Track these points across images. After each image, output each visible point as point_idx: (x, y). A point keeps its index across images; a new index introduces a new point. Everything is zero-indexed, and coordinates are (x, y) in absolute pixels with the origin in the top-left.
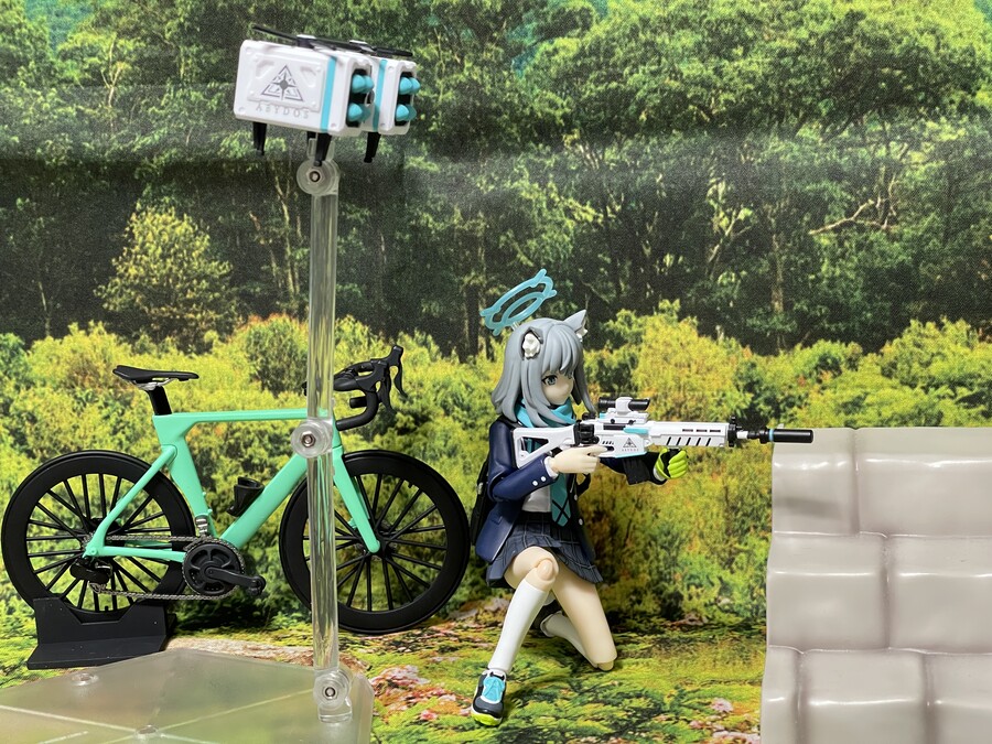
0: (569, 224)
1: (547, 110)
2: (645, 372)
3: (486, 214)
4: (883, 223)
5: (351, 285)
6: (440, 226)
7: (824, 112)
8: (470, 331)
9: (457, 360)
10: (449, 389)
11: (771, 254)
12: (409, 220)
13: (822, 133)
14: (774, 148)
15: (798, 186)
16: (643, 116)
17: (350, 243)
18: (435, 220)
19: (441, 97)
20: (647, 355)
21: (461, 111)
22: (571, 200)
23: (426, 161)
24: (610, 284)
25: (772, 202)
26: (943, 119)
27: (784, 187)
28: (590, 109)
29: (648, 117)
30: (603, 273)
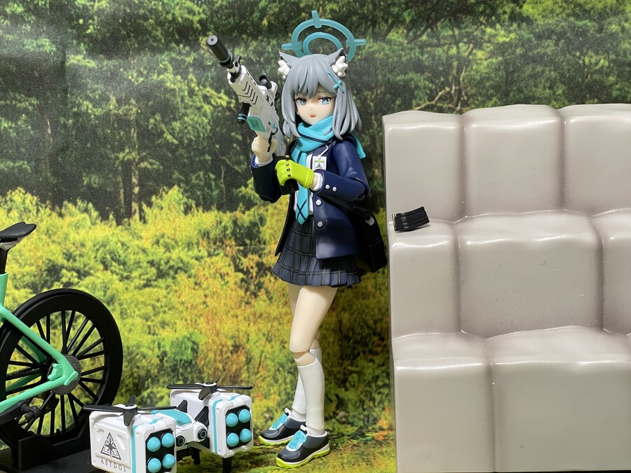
0: (207, 108)
1: (186, 16)
2: (272, 228)
3: (138, 101)
4: (457, 106)
5: (21, 162)
6: (99, 111)
7: (408, 19)
8: (125, 198)
9: (114, 223)
10: (108, 248)
11: (371, 131)
12: (72, 107)
13: (407, 36)
14: (369, 48)
15: (390, 76)
16: (265, 22)
17: (20, 127)
18: (94, 106)
19: (96, 4)
20: (273, 215)
21: (114, 16)
22: (208, 89)
23: (84, 58)
24: (242, 157)
25: (371, 89)
26: (498, 26)
27: (380, 77)
28: (222, 15)
29: (269, 22)
30: (236, 149)
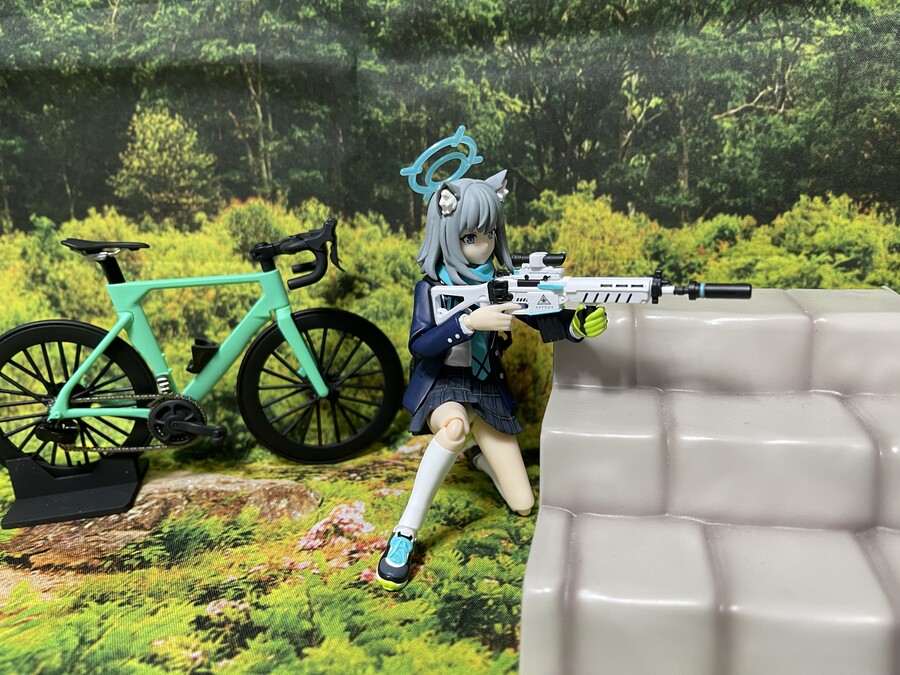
0: (500, 115)
1: (481, 12)
2: (564, 244)
3: (428, 107)
4: (780, 107)
5: (315, 172)
6: (389, 119)
7: (726, 10)
8: (415, 210)
9: (404, 236)
10: (398, 261)
11: (678, 137)
12: (363, 115)
13: (723, 30)
14: (680, 44)
15: (703, 75)
16: (565, 17)
17: (313, 136)
18: (384, 114)
19: (388, 4)
20: (566, 230)
21: (406, 16)
22: (502, 94)
23: (376, 63)
24: (535, 168)
25: (680, 90)
26: (829, 18)
27: (691, 77)
28: (518, 11)
29: (569, 17)
30: (529, 158)
